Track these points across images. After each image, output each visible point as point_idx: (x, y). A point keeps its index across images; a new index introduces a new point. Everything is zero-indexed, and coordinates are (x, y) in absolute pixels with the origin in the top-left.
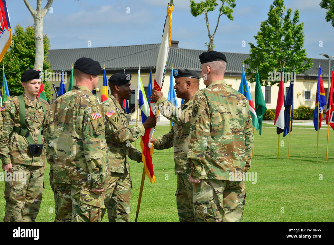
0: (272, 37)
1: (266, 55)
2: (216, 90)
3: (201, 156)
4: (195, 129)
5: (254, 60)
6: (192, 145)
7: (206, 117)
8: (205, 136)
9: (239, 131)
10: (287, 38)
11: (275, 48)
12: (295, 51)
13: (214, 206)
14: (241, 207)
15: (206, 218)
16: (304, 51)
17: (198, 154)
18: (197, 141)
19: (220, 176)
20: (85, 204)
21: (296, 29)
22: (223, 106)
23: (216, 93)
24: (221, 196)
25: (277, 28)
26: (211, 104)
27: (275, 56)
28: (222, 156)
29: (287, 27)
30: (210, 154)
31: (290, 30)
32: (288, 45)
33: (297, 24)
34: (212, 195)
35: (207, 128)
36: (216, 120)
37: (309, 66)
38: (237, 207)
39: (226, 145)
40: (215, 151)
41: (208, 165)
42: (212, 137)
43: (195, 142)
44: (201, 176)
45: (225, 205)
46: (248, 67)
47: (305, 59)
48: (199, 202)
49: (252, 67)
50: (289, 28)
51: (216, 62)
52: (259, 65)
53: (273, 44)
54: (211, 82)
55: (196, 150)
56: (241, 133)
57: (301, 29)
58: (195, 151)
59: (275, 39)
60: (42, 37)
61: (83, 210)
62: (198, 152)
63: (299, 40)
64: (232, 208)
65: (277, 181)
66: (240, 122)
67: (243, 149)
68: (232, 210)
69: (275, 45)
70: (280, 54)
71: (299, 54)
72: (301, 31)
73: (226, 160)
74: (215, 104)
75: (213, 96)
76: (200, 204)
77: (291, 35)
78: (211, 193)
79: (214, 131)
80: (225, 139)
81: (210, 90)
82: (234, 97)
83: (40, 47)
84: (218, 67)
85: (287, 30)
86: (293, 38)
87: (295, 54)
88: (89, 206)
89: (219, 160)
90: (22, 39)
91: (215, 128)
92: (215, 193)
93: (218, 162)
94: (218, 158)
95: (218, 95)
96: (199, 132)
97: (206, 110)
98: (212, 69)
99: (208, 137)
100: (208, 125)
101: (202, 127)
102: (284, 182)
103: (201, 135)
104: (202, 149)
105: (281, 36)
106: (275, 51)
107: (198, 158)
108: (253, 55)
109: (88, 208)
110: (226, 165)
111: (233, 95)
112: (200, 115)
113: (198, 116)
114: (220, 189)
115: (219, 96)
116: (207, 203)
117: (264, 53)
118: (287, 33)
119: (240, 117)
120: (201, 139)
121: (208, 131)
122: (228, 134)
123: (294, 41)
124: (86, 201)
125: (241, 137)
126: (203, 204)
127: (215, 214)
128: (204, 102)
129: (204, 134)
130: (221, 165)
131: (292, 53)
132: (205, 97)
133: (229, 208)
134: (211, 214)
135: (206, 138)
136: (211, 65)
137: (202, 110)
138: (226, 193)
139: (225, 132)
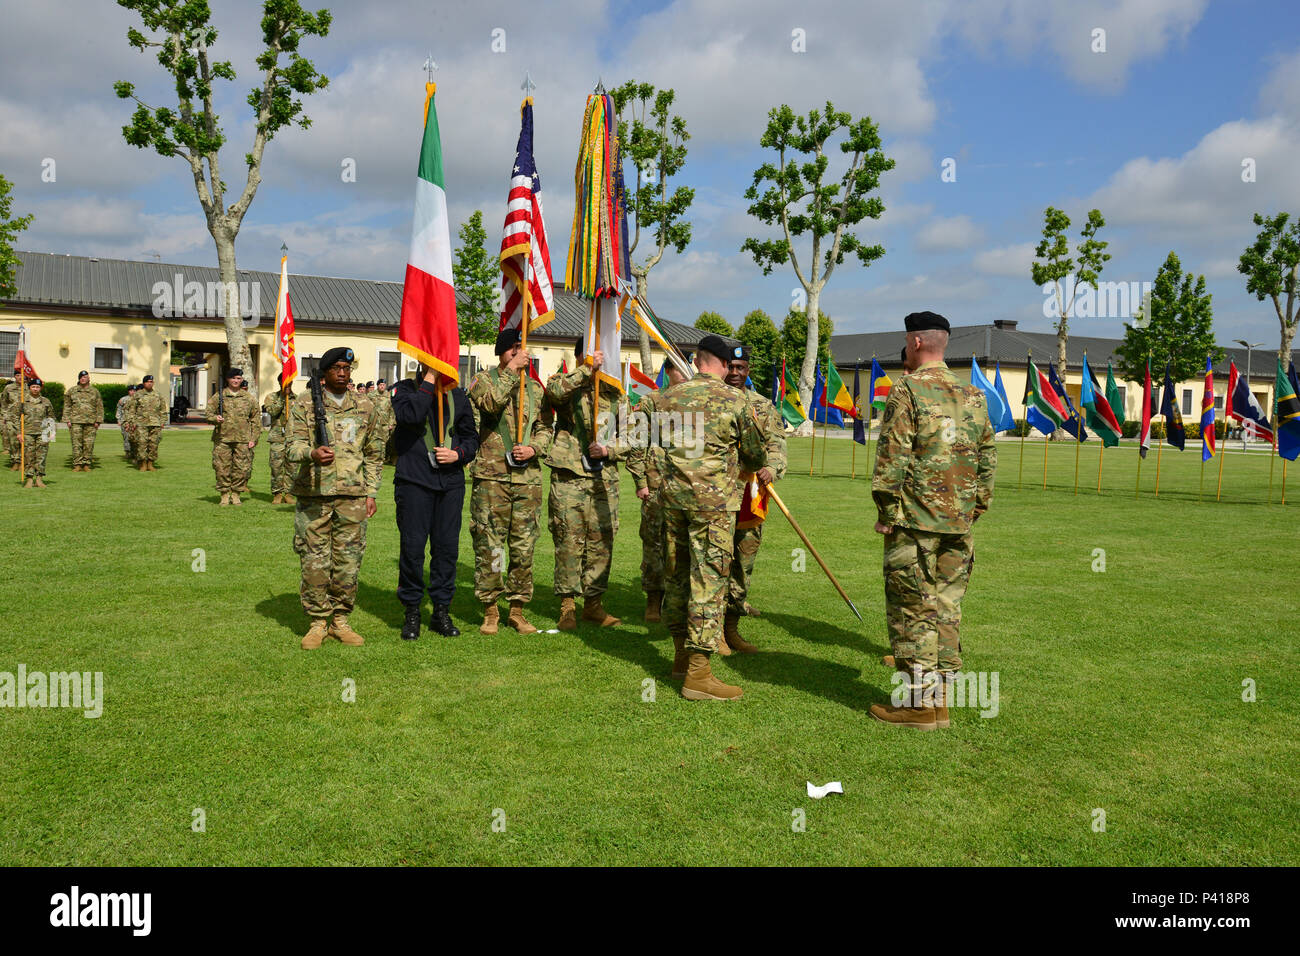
0: (1161, 314)
1: (1151, 341)
2: (926, 377)
3: (896, 488)
4: (888, 442)
5: (1132, 348)
6: (881, 469)
7: (908, 423)
8: (904, 455)
9: (967, 449)
10: (1185, 317)
11: (1166, 332)
12: (1198, 336)
13: (919, 573)
14: (965, 577)
15: (905, 592)
16: (1211, 337)
17: (891, 485)
18: (890, 462)
19: (926, 524)
20: (716, 547)
21: (1199, 303)
22: (938, 405)
23: (927, 384)
24: (931, 559)
25: (1169, 301)
26: (918, 401)
27: (1165, 344)
28: (932, 490)
29: (1185, 300)
30: (913, 486)
31: (1189, 305)
32: (1187, 328)
33: (1201, 297)
34: (915, 555)
35: (907, 442)
36: (926, 429)
37: (1219, 359)
38: (959, 577)
39: (943, 472)
40: (921, 482)
41: (908, 503)
42: (918, 457)
43: (887, 465)
44: (894, 520)
45: (939, 575)
46: (1122, 358)
47: (1212, 349)
48: (893, 565)
49: (1127, 358)
50: (1188, 301)
51: (930, 332)
52: (1139, 356)
53: (1162, 325)
54: (921, 365)
55: (887, 478)
56: (970, 452)
57: (1208, 303)
58: (886, 480)
59: (1165, 317)
60: (816, 318)
61: (712, 556)
62: (893, 481)
63: (1204, 320)
64: (951, 579)
65: (1119, 532)
66: (969, 432)
67: (972, 480)
68: (951, 583)
69: (1165, 326)
70: (1172, 340)
71: (1203, 341)
72: (1207, 307)
73: (939, 498)
74: (925, 402)
75: (922, 388)
76: (895, 569)
77: (1191, 312)
78: (913, 550)
79: (921, 447)
80: (939, 462)
81: (917, 378)
82: (959, 391)
83: (814, 333)
84: (935, 341)
85: (1185, 304)
86: (1195, 317)
87: (1197, 340)
88: (721, 550)
89: (926, 496)
90: (799, 322)
91: (923, 443)
92: (921, 552)
93: (924, 501)
94: (926, 493)
95: (929, 387)
96: (895, 447)
97: (908, 411)
98: (924, 342)
99: (908, 456)
100: (910, 437)
101: (900, 439)
102: (1132, 533)
103: (896, 453)
104: (898, 477)
105: (1175, 314)
106: (1164, 336)
107: (890, 491)
108: (1130, 341)
109: (720, 554)
110: (938, 507)
111: (957, 387)
112: (898, 419)
113: (893, 420)
114: (929, 544)
115: (932, 388)
116: (906, 568)
117: (1147, 338)
118: (1185, 308)
119: (969, 424)
120: (898, 459)
121: (909, 446)
122: (945, 453)
123: (1197, 322)
124: (717, 541)
125: (970, 460)
126: (901, 569)
127: (921, 588)
128: (904, 398)
129: (903, 451)
130: (930, 506)
131: (1193, 338)
132: (906, 389)
133: (945, 580)
134: (915, 587)
135: (905, 459)
136: (923, 336)
137: (901, 411)
138: (940, 551)
139: (941, 451)
